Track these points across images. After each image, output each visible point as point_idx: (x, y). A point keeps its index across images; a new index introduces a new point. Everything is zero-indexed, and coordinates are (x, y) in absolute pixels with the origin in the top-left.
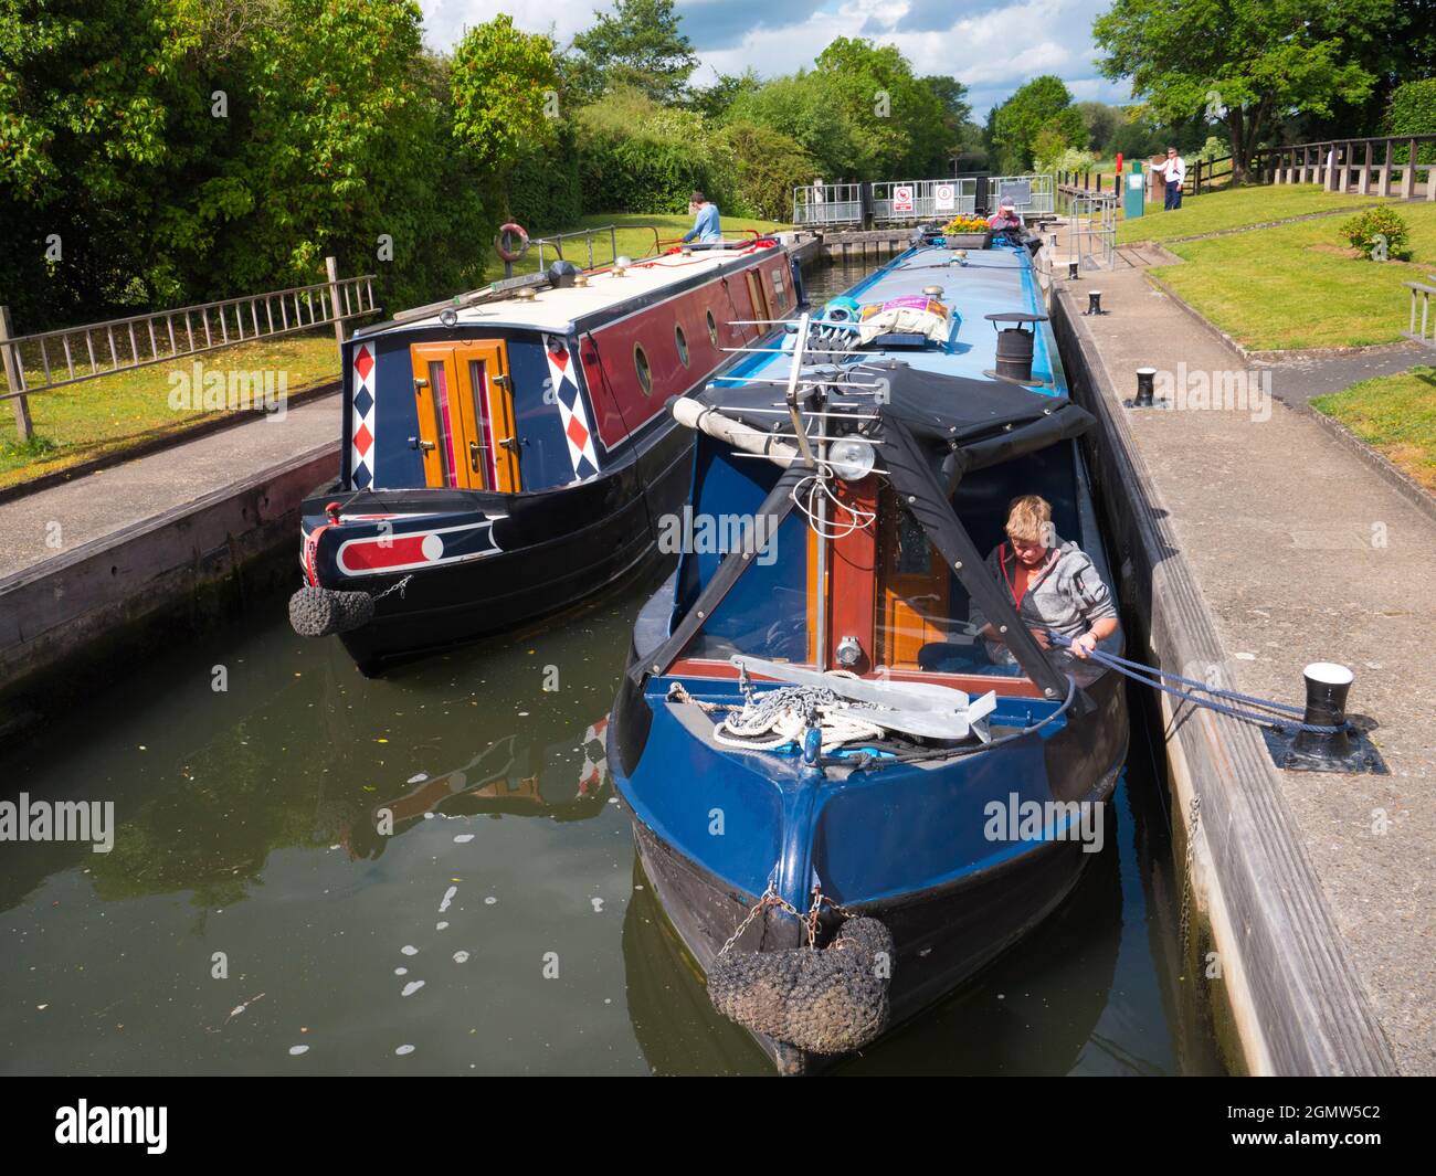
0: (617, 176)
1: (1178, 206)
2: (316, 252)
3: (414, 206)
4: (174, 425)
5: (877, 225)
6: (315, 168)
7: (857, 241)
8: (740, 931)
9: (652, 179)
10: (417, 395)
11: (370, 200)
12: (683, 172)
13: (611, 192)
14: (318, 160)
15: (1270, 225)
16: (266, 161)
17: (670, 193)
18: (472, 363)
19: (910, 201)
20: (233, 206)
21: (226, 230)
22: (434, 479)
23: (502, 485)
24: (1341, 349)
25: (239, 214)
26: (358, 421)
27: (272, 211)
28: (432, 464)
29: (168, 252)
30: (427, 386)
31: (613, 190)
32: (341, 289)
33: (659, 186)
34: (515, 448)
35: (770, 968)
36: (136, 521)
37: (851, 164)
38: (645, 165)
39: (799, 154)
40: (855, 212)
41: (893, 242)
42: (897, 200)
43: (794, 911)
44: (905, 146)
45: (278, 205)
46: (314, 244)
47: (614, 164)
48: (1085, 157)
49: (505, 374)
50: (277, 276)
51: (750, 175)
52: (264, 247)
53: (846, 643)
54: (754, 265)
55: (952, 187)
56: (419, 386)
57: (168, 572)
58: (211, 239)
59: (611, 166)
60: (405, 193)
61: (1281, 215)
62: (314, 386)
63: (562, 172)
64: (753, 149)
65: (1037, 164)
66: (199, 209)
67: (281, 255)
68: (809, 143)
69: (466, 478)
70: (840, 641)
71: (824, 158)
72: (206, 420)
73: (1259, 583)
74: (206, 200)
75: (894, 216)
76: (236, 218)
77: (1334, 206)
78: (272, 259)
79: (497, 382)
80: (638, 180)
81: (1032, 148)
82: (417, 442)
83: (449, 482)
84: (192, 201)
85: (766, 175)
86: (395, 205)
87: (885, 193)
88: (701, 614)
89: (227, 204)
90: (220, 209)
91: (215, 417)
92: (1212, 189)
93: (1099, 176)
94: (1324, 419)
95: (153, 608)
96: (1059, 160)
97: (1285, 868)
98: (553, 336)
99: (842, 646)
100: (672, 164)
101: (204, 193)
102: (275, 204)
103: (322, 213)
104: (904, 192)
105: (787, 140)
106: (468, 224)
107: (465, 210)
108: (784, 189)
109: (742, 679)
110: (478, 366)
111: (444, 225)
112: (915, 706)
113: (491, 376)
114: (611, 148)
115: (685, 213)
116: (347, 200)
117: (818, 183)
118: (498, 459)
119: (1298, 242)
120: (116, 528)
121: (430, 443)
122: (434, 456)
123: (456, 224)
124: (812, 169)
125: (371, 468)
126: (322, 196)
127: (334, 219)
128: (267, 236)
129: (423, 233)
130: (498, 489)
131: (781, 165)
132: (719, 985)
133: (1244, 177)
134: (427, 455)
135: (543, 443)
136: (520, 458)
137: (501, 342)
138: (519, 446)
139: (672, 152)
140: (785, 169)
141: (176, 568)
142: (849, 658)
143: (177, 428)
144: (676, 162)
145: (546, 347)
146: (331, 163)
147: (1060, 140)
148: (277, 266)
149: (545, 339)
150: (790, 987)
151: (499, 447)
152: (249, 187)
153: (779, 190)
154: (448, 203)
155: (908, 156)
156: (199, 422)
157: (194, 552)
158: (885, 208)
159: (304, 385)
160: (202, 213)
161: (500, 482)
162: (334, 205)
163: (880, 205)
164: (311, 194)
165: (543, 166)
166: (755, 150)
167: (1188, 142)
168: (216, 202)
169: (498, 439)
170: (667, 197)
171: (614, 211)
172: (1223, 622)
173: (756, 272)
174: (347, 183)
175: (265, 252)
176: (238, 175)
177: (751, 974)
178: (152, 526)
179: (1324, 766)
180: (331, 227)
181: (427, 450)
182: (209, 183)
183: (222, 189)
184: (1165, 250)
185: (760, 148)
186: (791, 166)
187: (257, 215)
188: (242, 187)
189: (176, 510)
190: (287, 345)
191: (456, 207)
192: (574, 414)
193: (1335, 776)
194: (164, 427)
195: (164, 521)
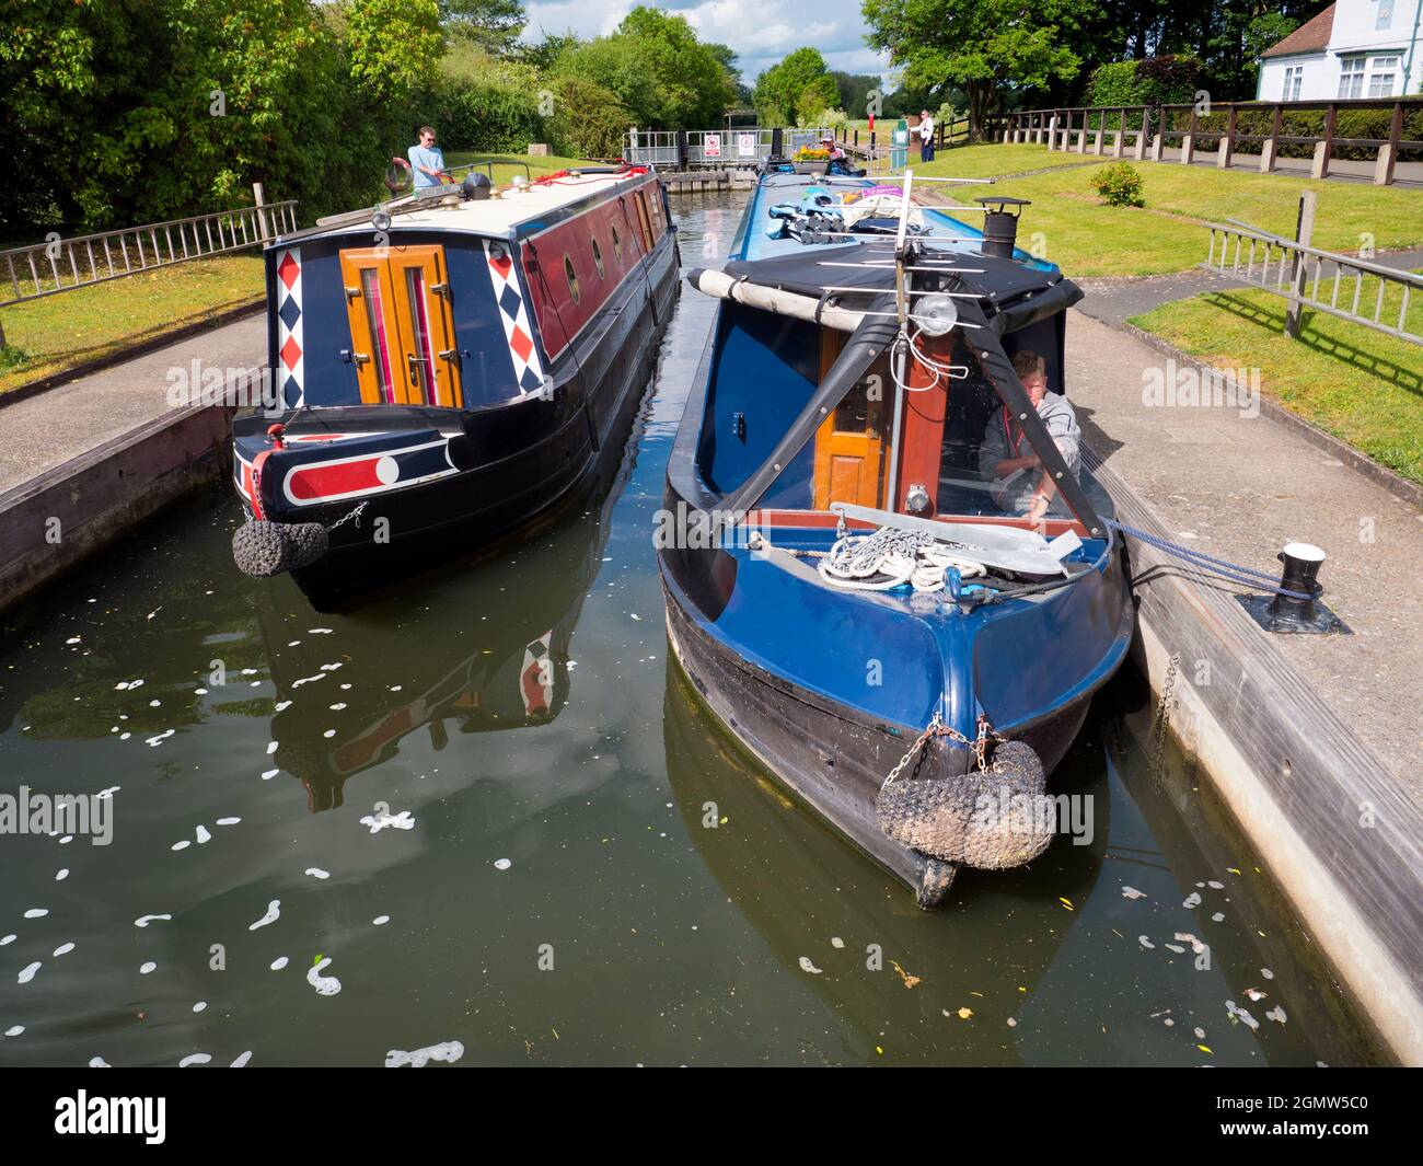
0: (464, 119)
1: (931, 158)
2: (237, 180)
3: (322, 138)
4: (135, 337)
5: (691, 167)
6: (236, 101)
7: (675, 180)
8: (905, 761)
9: (495, 123)
10: (349, 305)
11: (285, 134)
12: (522, 117)
13: (461, 133)
14: (238, 93)
15: (1017, 176)
16: (188, 92)
17: (511, 136)
18: (407, 270)
19: (718, 147)
20: (157, 135)
21: (153, 157)
22: (369, 393)
23: (441, 398)
24: (1130, 277)
25: (163, 142)
26: (285, 333)
27: (196, 140)
28: (367, 379)
29: (95, 177)
30: (359, 295)
31: (461, 132)
32: (267, 212)
33: (502, 129)
34: (456, 360)
35: (949, 795)
36: (133, 428)
37: (657, 115)
38: (489, 111)
39: (616, 105)
40: (671, 155)
41: (704, 182)
42: (707, 147)
43: (965, 740)
44: (693, 102)
45: (200, 135)
46: (234, 172)
47: (462, 108)
48: (840, 116)
49: (444, 282)
50: (201, 200)
51: (577, 122)
52: (186, 174)
53: (914, 492)
54: (639, 187)
55: (752, 136)
56: (351, 296)
57: (167, 473)
58: (137, 164)
59: (459, 110)
60: (314, 126)
61: (1026, 168)
62: (253, 301)
63: (424, 114)
64: (578, 100)
65: (800, 120)
66: (124, 137)
67: (202, 182)
68: (624, 95)
69: (404, 393)
70: (908, 490)
71: (636, 109)
72: (163, 332)
73: (1165, 473)
74: (131, 128)
75: (705, 160)
76: (160, 145)
77: (1063, 162)
78: (193, 185)
79: (436, 291)
80: (483, 124)
81: (796, 108)
82: (350, 355)
83: (385, 397)
84: (118, 129)
85: (589, 122)
86: (306, 137)
87: (695, 140)
88: (777, 467)
89: (151, 133)
90: (145, 137)
91: (172, 329)
92: (952, 146)
93: (856, 132)
94: (1144, 335)
95: (155, 507)
96: (820, 117)
97: (1320, 720)
98: (495, 241)
99: (912, 494)
100: (513, 110)
101: (130, 121)
102: (198, 135)
103: (243, 142)
104: (712, 140)
105: (606, 92)
106: (367, 157)
107: (364, 144)
108: (605, 135)
109: (841, 523)
110: (414, 274)
111: (346, 156)
112: (1004, 545)
113: (428, 285)
114: (459, 95)
115: (525, 153)
116: (265, 131)
117: (634, 131)
118: (438, 371)
119: (1045, 190)
120: (116, 434)
121: (365, 356)
122: (369, 369)
123: (356, 155)
124: (627, 118)
125: (301, 383)
126: (243, 127)
127: (253, 149)
128: (190, 163)
129: (330, 164)
130: (438, 403)
131: (602, 114)
132: (896, 812)
133: (979, 136)
134: (361, 369)
135: (485, 355)
136: (460, 370)
137: (438, 248)
138: (459, 358)
139: (513, 100)
140: (606, 117)
141: (172, 470)
142: (920, 505)
143: (139, 339)
144: (516, 108)
145: (487, 254)
146: (250, 96)
147: (820, 101)
148: (199, 191)
149: (486, 245)
150: (970, 811)
151: (439, 359)
152: (172, 117)
153: (601, 136)
154: (348, 137)
155: (696, 110)
156: (158, 333)
157: (187, 454)
158: (697, 154)
159: (245, 300)
160: (127, 140)
161: (441, 396)
162: (255, 136)
163: (693, 150)
164: (232, 125)
165: (408, 108)
166: (580, 100)
167: (913, 107)
168: (141, 130)
169: (437, 351)
170: (508, 139)
171: (462, 149)
172: (1155, 506)
173: (641, 193)
174: (265, 115)
175: (187, 179)
176: (160, 106)
177: (931, 801)
178: (150, 432)
179: (1301, 629)
180: (251, 157)
181: (361, 363)
182: (134, 113)
183: (146, 119)
184: (939, 194)
185: (584, 99)
186: (611, 115)
187: (180, 145)
188: (164, 117)
189: (168, 415)
190: (216, 264)
191: (355, 141)
192: (516, 324)
193: (1314, 637)
194: (126, 338)
195: (160, 426)
